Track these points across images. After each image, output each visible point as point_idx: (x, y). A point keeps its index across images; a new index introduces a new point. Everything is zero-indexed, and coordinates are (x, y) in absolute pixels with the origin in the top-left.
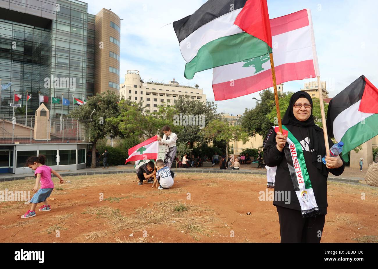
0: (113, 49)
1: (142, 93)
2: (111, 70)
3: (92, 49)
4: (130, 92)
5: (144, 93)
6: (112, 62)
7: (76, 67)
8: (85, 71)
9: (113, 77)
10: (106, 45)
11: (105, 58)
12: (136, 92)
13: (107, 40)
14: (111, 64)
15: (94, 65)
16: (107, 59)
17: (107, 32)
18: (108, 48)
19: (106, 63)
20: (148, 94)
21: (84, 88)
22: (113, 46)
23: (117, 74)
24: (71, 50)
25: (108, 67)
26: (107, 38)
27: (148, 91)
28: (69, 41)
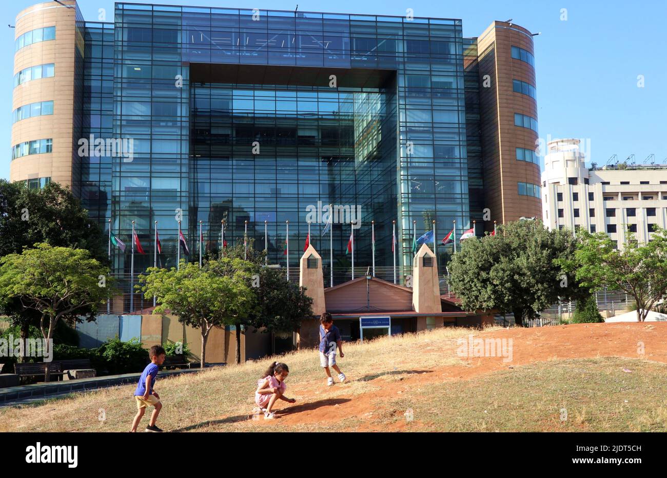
0: (522, 108)
1: (591, 196)
2: (519, 154)
3: (473, 114)
4: (560, 197)
5: (598, 197)
6: (521, 137)
7: (446, 161)
8: (466, 166)
9: (526, 170)
10: (505, 101)
11: (506, 131)
12: (575, 197)
13: (507, 90)
14: (520, 141)
15: (482, 148)
16: (510, 131)
17: (505, 71)
18: (511, 106)
19: (509, 142)
20: (607, 197)
21: (465, 203)
22: (521, 99)
23: (535, 161)
24: (435, 125)
25: (511, 148)
26: (507, 84)
27: (608, 189)
28: (430, 108)
